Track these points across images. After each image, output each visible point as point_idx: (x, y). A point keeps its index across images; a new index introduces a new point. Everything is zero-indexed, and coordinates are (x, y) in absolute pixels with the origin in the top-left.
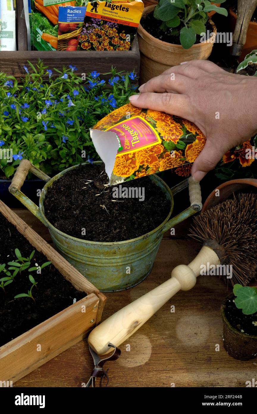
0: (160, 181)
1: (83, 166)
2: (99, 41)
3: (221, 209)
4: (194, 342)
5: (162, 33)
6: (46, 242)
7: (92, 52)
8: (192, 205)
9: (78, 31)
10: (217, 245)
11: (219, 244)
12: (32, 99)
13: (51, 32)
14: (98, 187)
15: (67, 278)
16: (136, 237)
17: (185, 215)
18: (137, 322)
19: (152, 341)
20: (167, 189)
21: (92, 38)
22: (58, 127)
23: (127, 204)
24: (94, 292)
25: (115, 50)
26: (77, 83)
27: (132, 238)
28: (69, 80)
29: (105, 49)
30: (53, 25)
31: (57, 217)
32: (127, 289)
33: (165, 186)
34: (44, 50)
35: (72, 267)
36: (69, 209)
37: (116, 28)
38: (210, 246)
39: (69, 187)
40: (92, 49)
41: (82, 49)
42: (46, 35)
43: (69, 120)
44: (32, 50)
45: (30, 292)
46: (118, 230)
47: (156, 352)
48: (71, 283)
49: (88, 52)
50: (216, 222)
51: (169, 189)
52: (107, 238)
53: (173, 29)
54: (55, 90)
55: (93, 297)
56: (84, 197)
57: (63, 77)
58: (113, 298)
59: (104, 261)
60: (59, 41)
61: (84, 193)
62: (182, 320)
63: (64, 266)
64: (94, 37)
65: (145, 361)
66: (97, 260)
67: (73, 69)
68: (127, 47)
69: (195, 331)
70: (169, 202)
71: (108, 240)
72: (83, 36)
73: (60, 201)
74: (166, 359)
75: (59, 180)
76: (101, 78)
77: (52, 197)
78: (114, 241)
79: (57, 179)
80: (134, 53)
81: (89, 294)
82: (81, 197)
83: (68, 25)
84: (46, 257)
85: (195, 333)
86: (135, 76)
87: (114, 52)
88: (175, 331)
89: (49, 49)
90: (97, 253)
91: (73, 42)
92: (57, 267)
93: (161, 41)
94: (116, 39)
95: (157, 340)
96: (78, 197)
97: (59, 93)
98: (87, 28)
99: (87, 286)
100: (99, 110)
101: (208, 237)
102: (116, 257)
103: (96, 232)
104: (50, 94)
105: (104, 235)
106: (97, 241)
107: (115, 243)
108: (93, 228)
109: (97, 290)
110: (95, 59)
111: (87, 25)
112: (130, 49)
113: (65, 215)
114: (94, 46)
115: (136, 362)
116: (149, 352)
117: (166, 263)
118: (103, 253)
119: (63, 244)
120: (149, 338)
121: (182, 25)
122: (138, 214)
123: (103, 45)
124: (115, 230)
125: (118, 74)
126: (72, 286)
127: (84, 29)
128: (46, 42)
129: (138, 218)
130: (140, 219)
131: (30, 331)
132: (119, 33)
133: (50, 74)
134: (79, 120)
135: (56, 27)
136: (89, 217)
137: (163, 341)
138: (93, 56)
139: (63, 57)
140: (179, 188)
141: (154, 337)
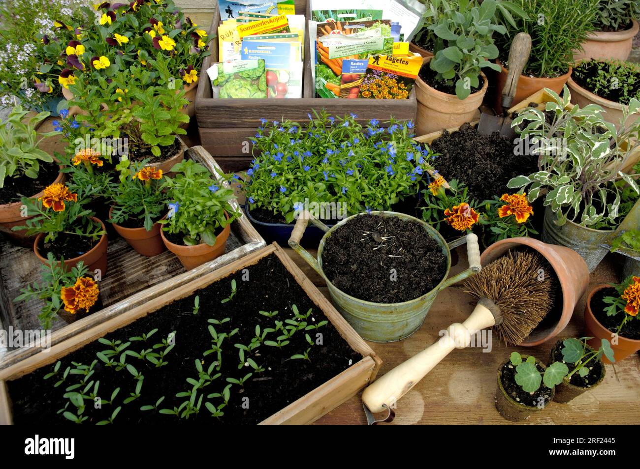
0: (437, 234)
1: (361, 216)
2: (378, 90)
3: (498, 269)
4: (466, 400)
5: (437, 83)
6: (323, 296)
7: (372, 100)
8: (471, 267)
9: (360, 81)
10: (493, 305)
11: (495, 303)
12: (314, 144)
13: (334, 81)
14: (376, 240)
15: (343, 336)
16: (414, 298)
17: (463, 276)
18: (412, 382)
19: (424, 398)
20: (444, 244)
21: (372, 87)
22: (338, 176)
23: (404, 260)
24: (371, 355)
25: (394, 98)
26: (358, 130)
27: (410, 300)
28: (349, 128)
29: (384, 98)
30: (337, 76)
31: (334, 272)
32: (400, 340)
33: (442, 240)
34: (327, 97)
35: (348, 324)
36: (347, 263)
37: (396, 79)
38: (486, 306)
39: (347, 238)
40: (372, 97)
41: (362, 97)
42: (330, 84)
43: (349, 170)
44: (316, 97)
45: (306, 355)
46: (395, 291)
47: (428, 410)
48: (347, 342)
49: (369, 100)
50: (494, 284)
51: (446, 244)
52: (384, 298)
53: (448, 80)
54: (336, 136)
55: (369, 360)
56: (362, 250)
57: (344, 125)
58: (387, 349)
59: (380, 319)
60: (341, 90)
61: (361, 246)
62: (454, 375)
63: (341, 325)
64: (375, 87)
65: (418, 420)
66: (373, 318)
67: (353, 117)
68: (405, 96)
69: (468, 388)
70: (446, 258)
71: (385, 300)
72: (364, 85)
73: (338, 255)
74: (438, 418)
75: (337, 230)
76: (380, 126)
77: (330, 250)
78: (391, 303)
79: (335, 230)
80: (412, 101)
81: (366, 356)
82: (359, 250)
83: (351, 76)
84: (323, 312)
85: (467, 391)
86: (413, 124)
87: (393, 100)
88: (447, 387)
89: (332, 97)
90: (374, 311)
91: (355, 90)
92: (333, 324)
93: (437, 91)
94: (395, 89)
95: (429, 397)
96: (356, 250)
97: (340, 139)
98: (368, 79)
99: (363, 347)
100: (378, 158)
101: (483, 294)
102: (392, 316)
103: (373, 291)
104: (331, 141)
105: (382, 295)
106: (374, 302)
107: (393, 305)
108: (370, 286)
109: (373, 353)
110: (375, 106)
111: (368, 76)
112: (408, 98)
113: (343, 270)
114: (374, 95)
115: (409, 421)
116: (421, 409)
117: (438, 312)
118: (379, 312)
119: (340, 299)
120: (422, 394)
121: (457, 78)
122: (415, 272)
123: (383, 94)
124: (393, 290)
125: (397, 122)
126: (348, 345)
127: (366, 79)
128: (330, 91)
129: (415, 276)
130: (417, 277)
131: (306, 396)
132: (398, 83)
133: (332, 121)
134: (358, 168)
135: (339, 77)
136: (366, 273)
137: (435, 398)
138: (373, 104)
139: (344, 104)
140: (456, 243)
141: (427, 394)
